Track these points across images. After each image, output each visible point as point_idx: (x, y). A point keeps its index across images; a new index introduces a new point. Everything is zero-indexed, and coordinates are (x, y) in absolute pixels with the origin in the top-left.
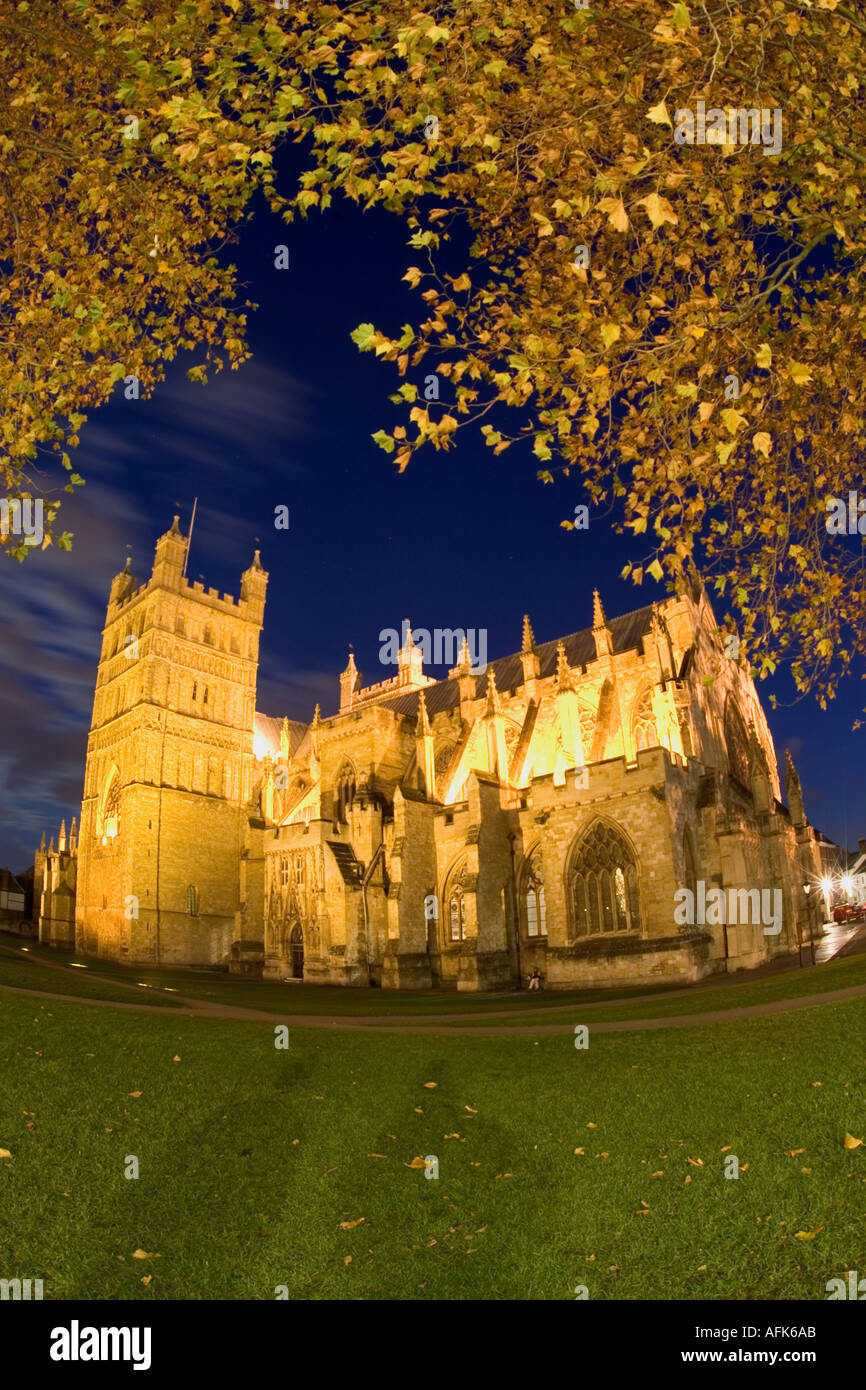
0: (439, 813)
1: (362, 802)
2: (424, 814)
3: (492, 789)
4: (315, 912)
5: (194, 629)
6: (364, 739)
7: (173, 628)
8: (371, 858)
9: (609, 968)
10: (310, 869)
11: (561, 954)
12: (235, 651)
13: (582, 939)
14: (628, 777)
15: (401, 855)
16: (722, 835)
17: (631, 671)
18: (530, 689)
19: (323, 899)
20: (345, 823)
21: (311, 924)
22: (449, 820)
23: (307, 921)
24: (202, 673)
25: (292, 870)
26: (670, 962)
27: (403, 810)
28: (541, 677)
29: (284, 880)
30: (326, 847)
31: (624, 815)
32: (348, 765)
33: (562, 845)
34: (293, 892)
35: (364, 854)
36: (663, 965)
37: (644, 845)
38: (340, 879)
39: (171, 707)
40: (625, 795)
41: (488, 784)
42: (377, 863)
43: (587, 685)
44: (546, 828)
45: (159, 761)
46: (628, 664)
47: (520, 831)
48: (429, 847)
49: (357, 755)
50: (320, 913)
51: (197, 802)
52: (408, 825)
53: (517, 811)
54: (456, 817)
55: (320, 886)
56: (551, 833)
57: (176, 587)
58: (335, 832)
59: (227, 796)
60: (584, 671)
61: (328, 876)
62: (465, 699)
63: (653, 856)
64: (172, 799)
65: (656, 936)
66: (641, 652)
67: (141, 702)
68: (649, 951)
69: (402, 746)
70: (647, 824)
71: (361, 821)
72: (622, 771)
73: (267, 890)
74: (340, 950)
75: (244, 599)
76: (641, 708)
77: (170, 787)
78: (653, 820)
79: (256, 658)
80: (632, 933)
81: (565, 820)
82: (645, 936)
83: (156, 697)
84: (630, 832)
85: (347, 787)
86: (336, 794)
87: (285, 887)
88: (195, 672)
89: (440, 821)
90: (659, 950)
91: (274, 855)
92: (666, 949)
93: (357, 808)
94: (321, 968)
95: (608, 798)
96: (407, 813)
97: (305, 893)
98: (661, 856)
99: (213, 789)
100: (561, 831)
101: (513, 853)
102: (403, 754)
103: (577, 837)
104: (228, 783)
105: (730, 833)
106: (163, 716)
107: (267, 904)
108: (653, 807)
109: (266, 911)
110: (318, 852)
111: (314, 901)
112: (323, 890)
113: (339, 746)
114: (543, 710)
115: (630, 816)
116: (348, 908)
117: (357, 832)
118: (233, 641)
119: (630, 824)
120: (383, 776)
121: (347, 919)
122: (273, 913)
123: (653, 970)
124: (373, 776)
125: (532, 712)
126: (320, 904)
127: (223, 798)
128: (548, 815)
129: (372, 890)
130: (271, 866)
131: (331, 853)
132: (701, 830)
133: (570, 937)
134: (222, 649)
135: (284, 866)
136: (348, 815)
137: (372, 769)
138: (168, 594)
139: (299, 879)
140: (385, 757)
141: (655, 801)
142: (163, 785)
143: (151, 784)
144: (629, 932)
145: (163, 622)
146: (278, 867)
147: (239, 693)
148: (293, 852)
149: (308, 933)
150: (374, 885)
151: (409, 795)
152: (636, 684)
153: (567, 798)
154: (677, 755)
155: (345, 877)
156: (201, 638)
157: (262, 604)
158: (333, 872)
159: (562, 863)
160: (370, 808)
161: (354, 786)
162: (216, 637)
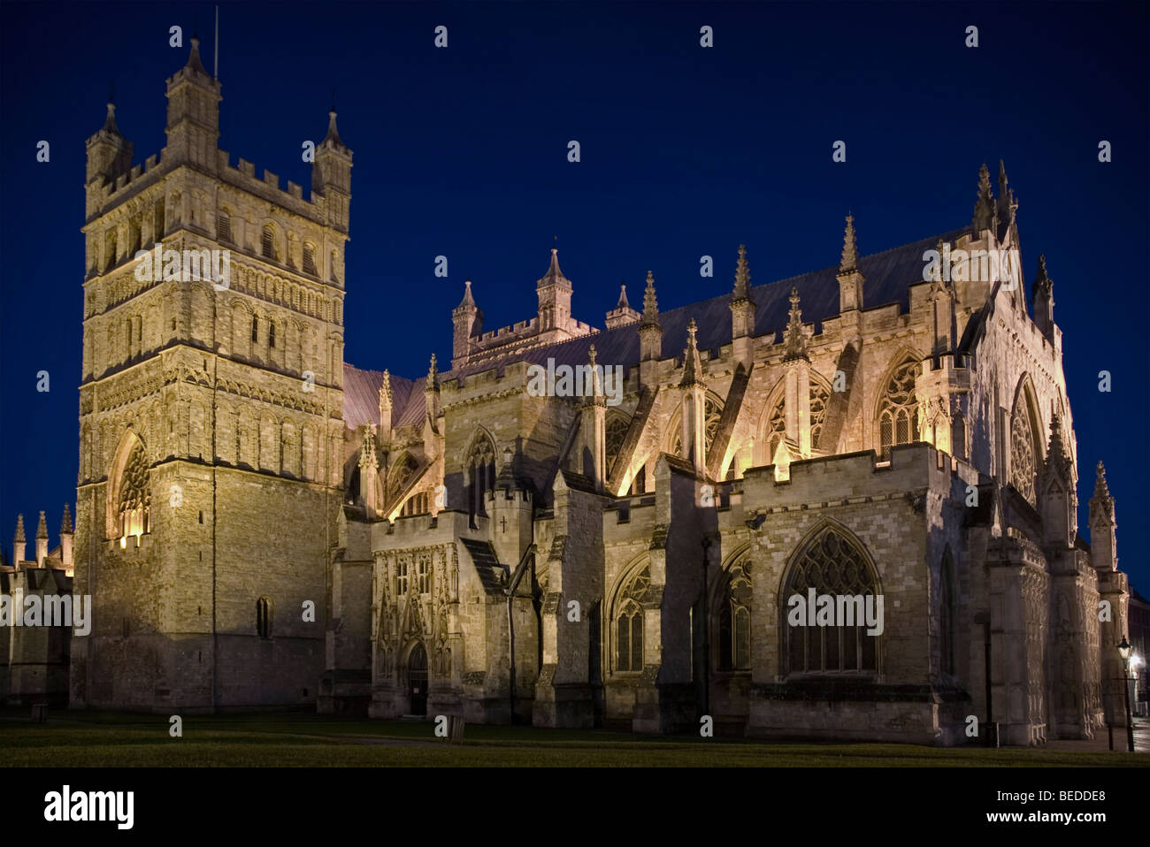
0: (610, 508)
1: (507, 488)
2: (591, 508)
3: (686, 480)
4: (444, 629)
5: (248, 234)
6: (507, 405)
7: (213, 232)
8: (517, 561)
9: (831, 714)
10: (438, 574)
11: (768, 692)
12: (310, 270)
13: (796, 675)
14: (876, 479)
15: (562, 559)
16: (996, 565)
17: (886, 336)
18: (740, 350)
19: (456, 614)
20: (484, 515)
21: (438, 645)
22: (624, 518)
23: (433, 641)
24: (263, 303)
25: (413, 574)
26: (914, 717)
27: (565, 501)
28: (755, 334)
29: (401, 587)
30: (461, 546)
31: (865, 526)
32: (484, 439)
33: (779, 557)
34: (414, 604)
35: (510, 558)
36: (903, 719)
37: (888, 566)
38: (479, 586)
39: (222, 351)
40: (869, 500)
41: (682, 472)
42: (525, 568)
43: (820, 351)
44: (759, 535)
45: (209, 430)
46: (883, 325)
47: (718, 536)
48: (597, 550)
49: (498, 427)
50: (451, 628)
51: (267, 485)
52: (572, 520)
53: (715, 510)
54: (633, 513)
55: (453, 595)
56: (765, 540)
57: (211, 165)
58: (472, 526)
59: (310, 477)
60: (818, 331)
61: (463, 583)
62: (648, 358)
63: (900, 581)
64: (230, 482)
65: (896, 681)
66: (905, 310)
67: (173, 343)
68: (886, 699)
69: (557, 417)
70: (895, 540)
71: (505, 511)
72: (869, 470)
73: (377, 600)
74: (478, 677)
75: (320, 193)
76: (893, 387)
77: (227, 465)
78: (903, 535)
79: (342, 284)
80: (864, 674)
81: (786, 526)
82: (880, 680)
83: (197, 336)
84: (872, 548)
85: (482, 468)
86: (466, 476)
87: (403, 597)
88: (254, 301)
89: (610, 518)
90: (900, 699)
91: (386, 555)
92: (909, 700)
93: (500, 496)
94: (452, 700)
95: (846, 503)
96: (571, 505)
97: (430, 604)
98: (910, 581)
99: (289, 467)
100: (779, 540)
101: (706, 563)
102: (558, 428)
103: (800, 549)
104: (310, 460)
105: (1008, 564)
106: (211, 364)
107: (375, 620)
108: (905, 519)
109: (375, 628)
110: (450, 552)
111: (443, 615)
112: (456, 602)
113: (471, 412)
114: (755, 379)
115: (873, 528)
116: (489, 625)
117: (499, 529)
118: (307, 256)
119: (873, 538)
120: (533, 456)
121: (488, 639)
122: (385, 631)
123: (889, 724)
124: (519, 456)
125: (741, 380)
126: (452, 619)
127: (304, 480)
128: (762, 518)
129: (518, 603)
130: (384, 571)
131: (467, 553)
132: (966, 555)
133: (782, 672)
134: (291, 268)
135: (401, 570)
136: (488, 505)
137: (519, 445)
138: (199, 177)
139: (425, 586)
140: (535, 431)
141: (910, 512)
142: (217, 462)
143: (200, 461)
144: (860, 672)
145: (198, 222)
146: (392, 572)
147: (321, 334)
148: (414, 552)
149: (434, 656)
150: (522, 596)
151: (572, 481)
152: (890, 354)
153: (790, 499)
154: (944, 454)
155: (485, 585)
156: (259, 249)
157: (346, 201)
158: (469, 579)
159: (776, 579)
160: (518, 497)
161: (492, 467)
162: (280, 248)
